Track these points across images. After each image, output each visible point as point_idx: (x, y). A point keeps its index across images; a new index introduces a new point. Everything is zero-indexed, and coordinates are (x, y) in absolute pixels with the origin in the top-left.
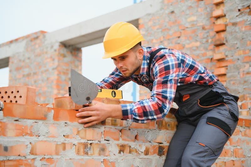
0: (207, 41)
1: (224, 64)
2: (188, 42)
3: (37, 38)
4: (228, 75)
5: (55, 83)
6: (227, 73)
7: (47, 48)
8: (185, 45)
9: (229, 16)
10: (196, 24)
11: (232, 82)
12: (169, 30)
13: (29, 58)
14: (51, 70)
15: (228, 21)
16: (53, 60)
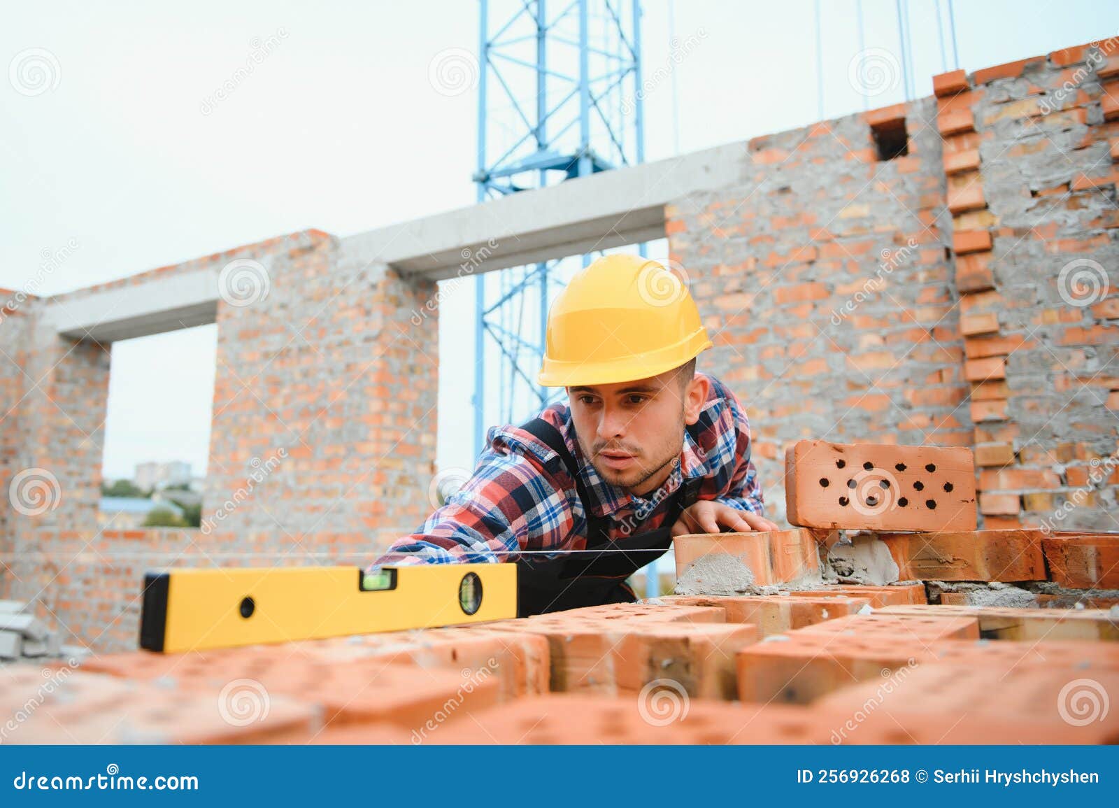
0: (913, 278)
1: (993, 348)
2: (845, 276)
3: (311, 249)
4: (1012, 381)
5: (373, 379)
6: (1009, 375)
7: (345, 279)
8: (833, 286)
9: (1000, 207)
10: (872, 227)
11: (1027, 404)
12: (773, 239)
13: (283, 306)
14: (358, 343)
15: (997, 222)
16: (368, 313)
